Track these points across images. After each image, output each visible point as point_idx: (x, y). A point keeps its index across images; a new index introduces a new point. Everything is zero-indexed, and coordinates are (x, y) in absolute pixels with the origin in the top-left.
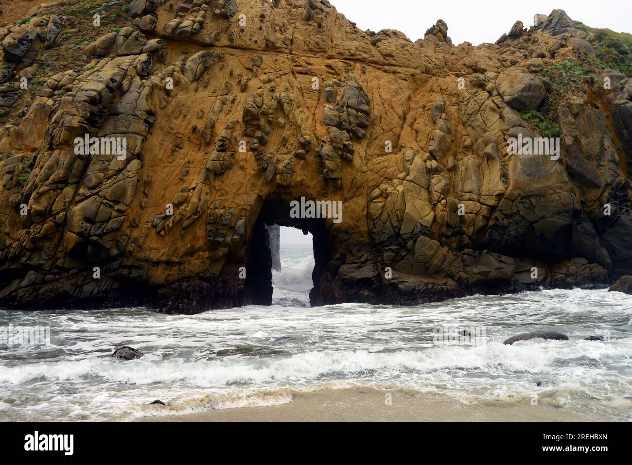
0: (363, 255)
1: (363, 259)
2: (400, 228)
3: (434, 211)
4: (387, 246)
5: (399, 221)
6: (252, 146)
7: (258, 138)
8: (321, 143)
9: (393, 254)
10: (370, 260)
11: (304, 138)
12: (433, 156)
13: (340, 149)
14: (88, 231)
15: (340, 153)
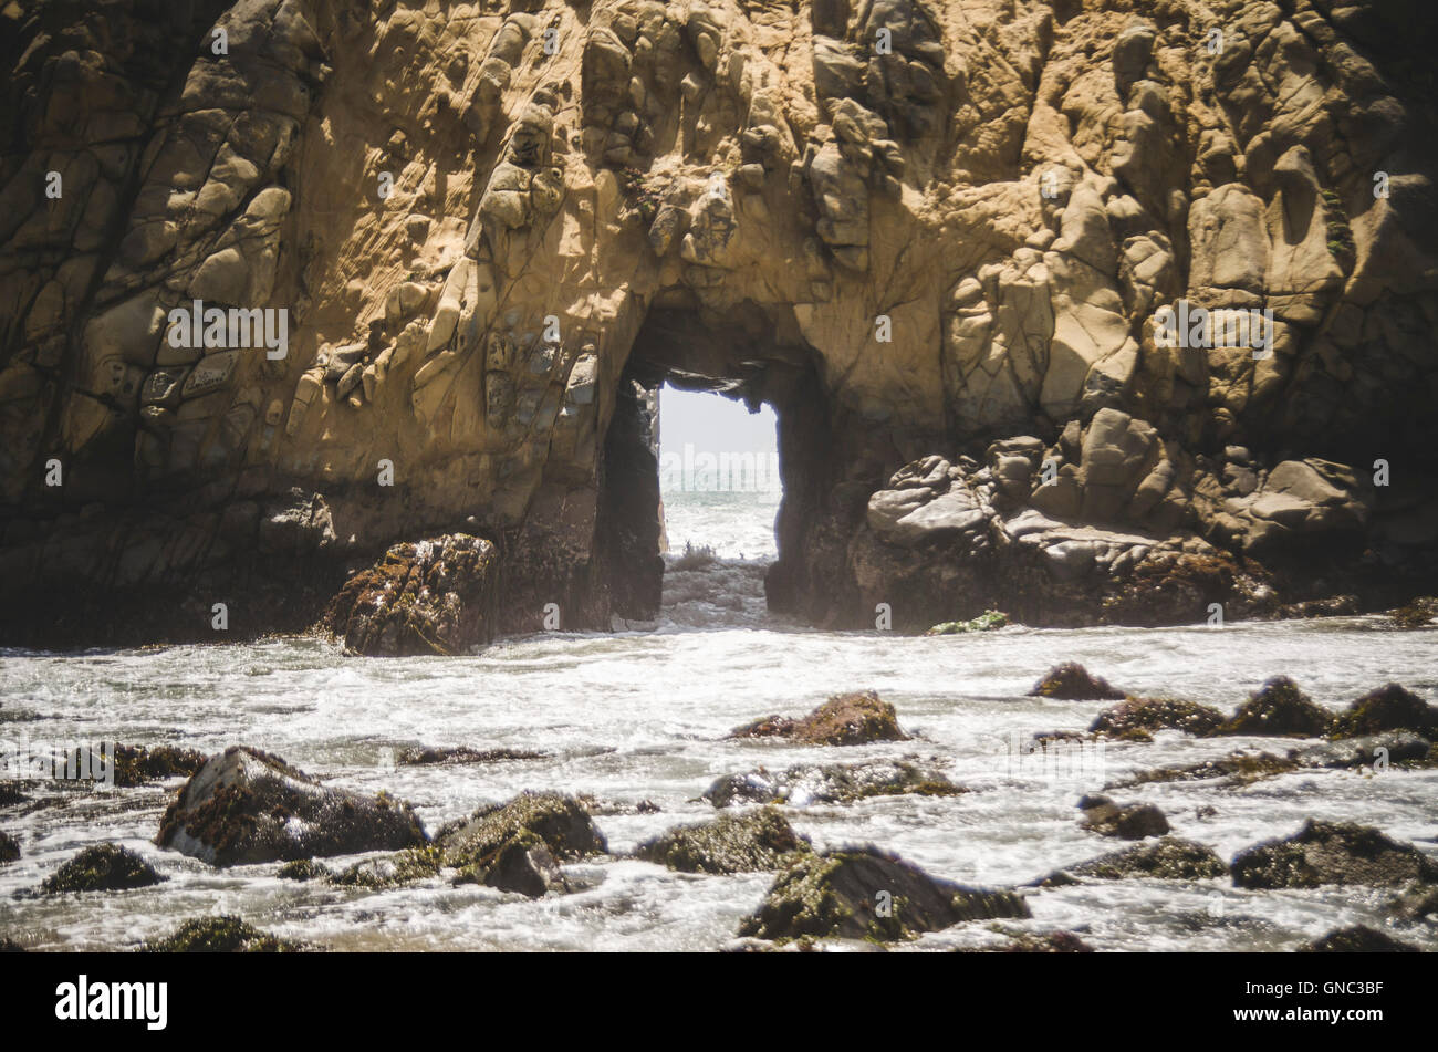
0: (936, 463)
1: (935, 476)
2: (1040, 388)
3: (1138, 339)
4: (1006, 438)
5: (1034, 365)
6: (610, 152)
7: (626, 130)
8: (809, 145)
10: (956, 478)
11: (760, 132)
12: (1123, 184)
13: (864, 160)
14: (134, 390)
15: (865, 172)
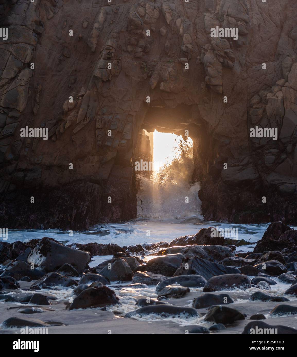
0: (244, 158)
1: (245, 162)
4: (268, 149)
6: (136, 54)
7: (141, 47)
8: (203, 51)
9: (273, 157)
10: (251, 163)
11: (186, 47)
13: (222, 56)
15: (222, 60)
